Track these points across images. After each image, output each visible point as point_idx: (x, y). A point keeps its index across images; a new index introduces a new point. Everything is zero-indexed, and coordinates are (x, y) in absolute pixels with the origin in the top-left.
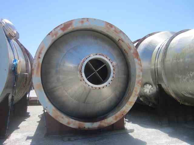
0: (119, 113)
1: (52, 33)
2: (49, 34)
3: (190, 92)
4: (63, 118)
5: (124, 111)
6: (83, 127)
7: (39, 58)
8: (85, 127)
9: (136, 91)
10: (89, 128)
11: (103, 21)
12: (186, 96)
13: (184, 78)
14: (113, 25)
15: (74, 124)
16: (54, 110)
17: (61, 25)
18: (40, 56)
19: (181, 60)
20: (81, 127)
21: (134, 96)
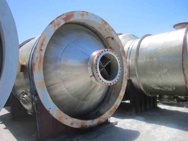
0: (113, 107)
1: (54, 23)
2: (51, 23)
3: (160, 85)
4: (67, 118)
5: (116, 106)
6: (85, 125)
7: (41, 50)
8: (86, 126)
9: (124, 87)
10: (90, 126)
11: (100, 17)
12: (154, 89)
13: (157, 74)
14: (107, 23)
15: (77, 124)
16: (58, 111)
17: (63, 14)
18: (42, 49)
19: (155, 59)
20: (83, 126)
21: (123, 91)
